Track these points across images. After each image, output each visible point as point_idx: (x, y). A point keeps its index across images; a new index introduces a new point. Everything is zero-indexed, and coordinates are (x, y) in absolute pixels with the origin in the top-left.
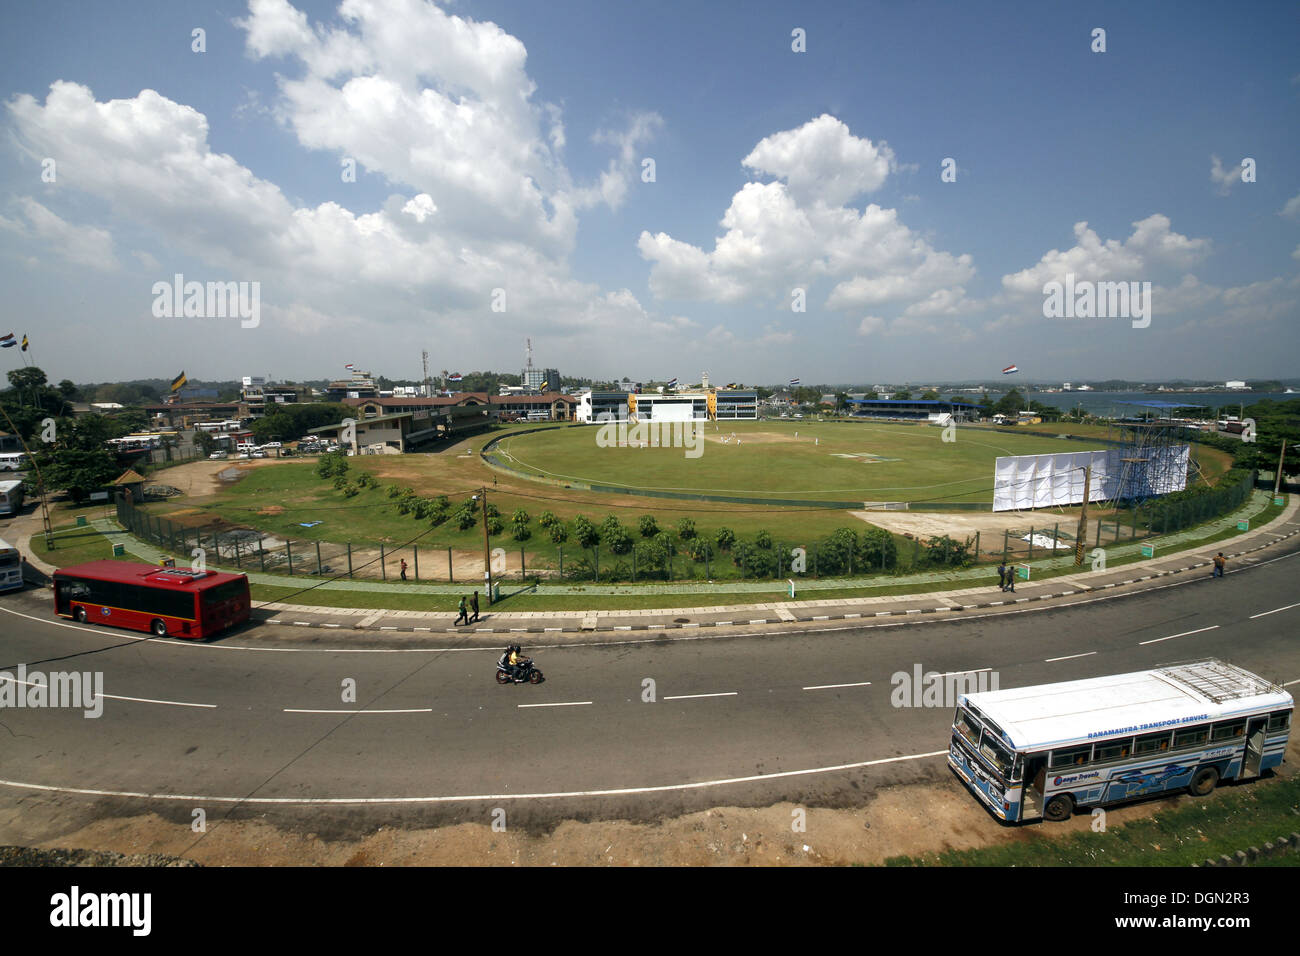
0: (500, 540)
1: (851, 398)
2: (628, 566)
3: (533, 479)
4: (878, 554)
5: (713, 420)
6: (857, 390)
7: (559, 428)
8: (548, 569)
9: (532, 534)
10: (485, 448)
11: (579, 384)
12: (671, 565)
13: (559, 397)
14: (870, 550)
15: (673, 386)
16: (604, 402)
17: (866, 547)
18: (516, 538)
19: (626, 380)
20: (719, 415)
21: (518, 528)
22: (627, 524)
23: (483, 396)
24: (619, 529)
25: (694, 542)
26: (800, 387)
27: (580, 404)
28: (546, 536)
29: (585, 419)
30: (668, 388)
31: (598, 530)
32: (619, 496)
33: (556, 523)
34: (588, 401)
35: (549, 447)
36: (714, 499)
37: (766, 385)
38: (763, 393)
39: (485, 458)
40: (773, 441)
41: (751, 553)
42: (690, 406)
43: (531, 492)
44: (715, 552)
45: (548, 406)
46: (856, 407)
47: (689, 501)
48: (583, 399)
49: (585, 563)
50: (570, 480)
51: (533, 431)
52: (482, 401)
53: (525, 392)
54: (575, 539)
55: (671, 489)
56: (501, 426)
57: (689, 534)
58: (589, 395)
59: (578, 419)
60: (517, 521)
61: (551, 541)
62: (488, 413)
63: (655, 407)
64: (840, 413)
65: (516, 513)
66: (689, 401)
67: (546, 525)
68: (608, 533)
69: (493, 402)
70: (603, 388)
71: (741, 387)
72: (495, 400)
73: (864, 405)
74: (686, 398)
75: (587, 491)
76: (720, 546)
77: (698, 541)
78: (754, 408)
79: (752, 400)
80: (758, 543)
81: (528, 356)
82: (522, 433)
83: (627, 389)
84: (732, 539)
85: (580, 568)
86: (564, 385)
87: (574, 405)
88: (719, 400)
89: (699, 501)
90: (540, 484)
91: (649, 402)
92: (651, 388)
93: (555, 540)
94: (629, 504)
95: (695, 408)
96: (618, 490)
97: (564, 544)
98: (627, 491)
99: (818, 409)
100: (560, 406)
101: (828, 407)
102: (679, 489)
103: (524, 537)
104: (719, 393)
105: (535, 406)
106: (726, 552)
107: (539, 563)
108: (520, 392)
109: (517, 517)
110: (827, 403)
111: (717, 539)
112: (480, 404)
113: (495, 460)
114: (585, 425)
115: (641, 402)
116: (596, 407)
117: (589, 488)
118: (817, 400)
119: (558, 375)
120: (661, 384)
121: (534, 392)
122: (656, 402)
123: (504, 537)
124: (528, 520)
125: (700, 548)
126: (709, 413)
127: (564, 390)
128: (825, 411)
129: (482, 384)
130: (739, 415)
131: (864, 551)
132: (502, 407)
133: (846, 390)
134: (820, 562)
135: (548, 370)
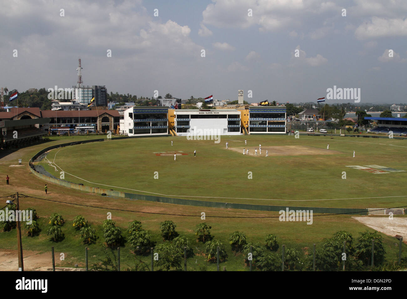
0: (38, 241)
1: (370, 116)
2: (147, 266)
3: (73, 187)
4: (368, 253)
5: (246, 134)
6: (376, 108)
7: (103, 140)
8: (77, 267)
9: (66, 236)
10: (34, 158)
11: (124, 100)
12: (185, 265)
13: (104, 112)
14: (362, 250)
15: (211, 102)
16: (146, 116)
17: (359, 248)
18: (52, 240)
19: (169, 96)
20: (252, 129)
21: (54, 230)
22: (151, 229)
23: (36, 111)
24: (142, 232)
25: (209, 245)
26: (327, 105)
27: (123, 118)
28: (78, 238)
29: (128, 132)
30: (207, 104)
31: (123, 234)
32: (151, 203)
33: (87, 226)
34: (130, 115)
35: (92, 158)
36: (236, 206)
37: (298, 103)
38: (292, 110)
39: (33, 167)
40: (298, 153)
41: (259, 255)
42: (225, 121)
43: (69, 198)
44: (229, 254)
45: (94, 120)
46: (374, 124)
47: (214, 208)
48: (126, 113)
49: (109, 262)
50: (108, 188)
51: (79, 143)
52: (35, 115)
53: (74, 107)
54: (103, 241)
55: (198, 197)
56: (51, 138)
57: (206, 238)
58: (131, 110)
59: (121, 132)
60: (54, 224)
61: (82, 243)
62: (40, 126)
63: (192, 122)
64: (360, 128)
65: (52, 217)
66: (224, 116)
67: (78, 228)
68: (133, 237)
69: (44, 116)
70: (147, 103)
71: (274, 103)
72: (47, 114)
73: (380, 122)
74: (221, 113)
75: (122, 198)
76: (233, 249)
77: (213, 244)
78: (283, 123)
79: (282, 116)
80: (267, 246)
81: (78, 74)
82: (69, 144)
83: (167, 104)
84: (244, 242)
85: (103, 266)
86: (111, 100)
87: (117, 119)
88: (252, 116)
89: (222, 208)
90: (79, 192)
91: (187, 116)
92: (191, 103)
93: (86, 242)
94: (157, 210)
95: (230, 123)
96: (149, 198)
97: (93, 245)
98: (158, 199)
99: (341, 125)
100: (105, 120)
101: (349, 123)
102: (206, 197)
103: (59, 239)
104: (253, 109)
105: (83, 120)
106: (239, 253)
107: (70, 262)
108: (70, 107)
109: (53, 221)
110: (349, 119)
111: (231, 242)
112: (33, 117)
113: (42, 170)
114: (127, 137)
115: (179, 117)
116: (138, 121)
117: (123, 196)
118: (341, 117)
119: (105, 91)
120: (200, 100)
121: (83, 107)
122: (194, 117)
123: (42, 238)
124: (63, 223)
125: (214, 250)
126: (243, 127)
127: (111, 105)
128: (347, 127)
129: (37, 100)
130: (270, 130)
131: (358, 251)
132: (52, 121)
133: (368, 108)
134: (319, 261)
135: (96, 87)
